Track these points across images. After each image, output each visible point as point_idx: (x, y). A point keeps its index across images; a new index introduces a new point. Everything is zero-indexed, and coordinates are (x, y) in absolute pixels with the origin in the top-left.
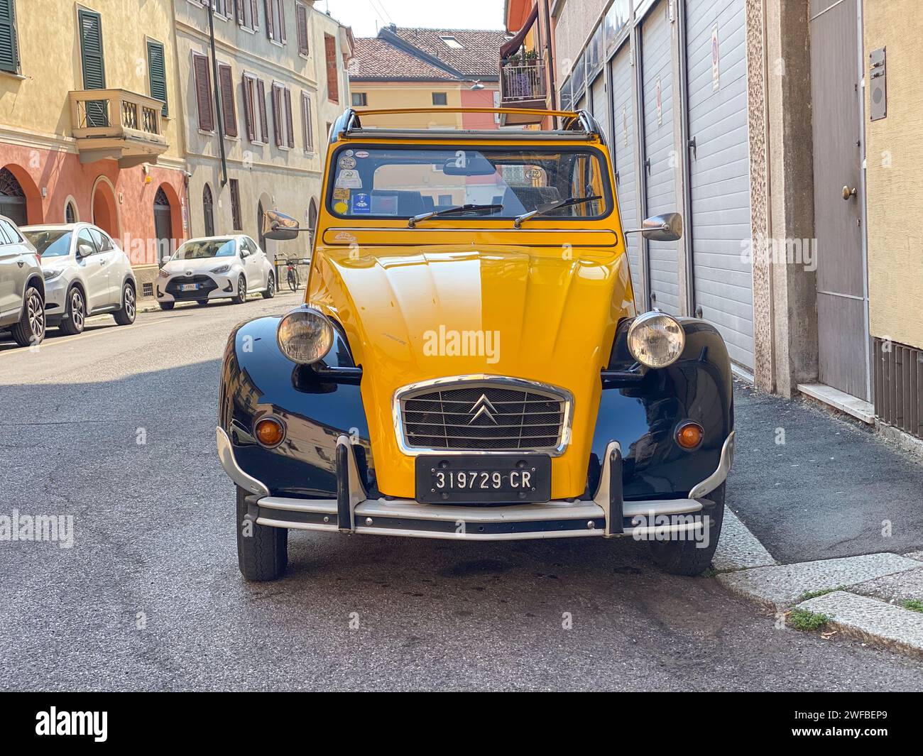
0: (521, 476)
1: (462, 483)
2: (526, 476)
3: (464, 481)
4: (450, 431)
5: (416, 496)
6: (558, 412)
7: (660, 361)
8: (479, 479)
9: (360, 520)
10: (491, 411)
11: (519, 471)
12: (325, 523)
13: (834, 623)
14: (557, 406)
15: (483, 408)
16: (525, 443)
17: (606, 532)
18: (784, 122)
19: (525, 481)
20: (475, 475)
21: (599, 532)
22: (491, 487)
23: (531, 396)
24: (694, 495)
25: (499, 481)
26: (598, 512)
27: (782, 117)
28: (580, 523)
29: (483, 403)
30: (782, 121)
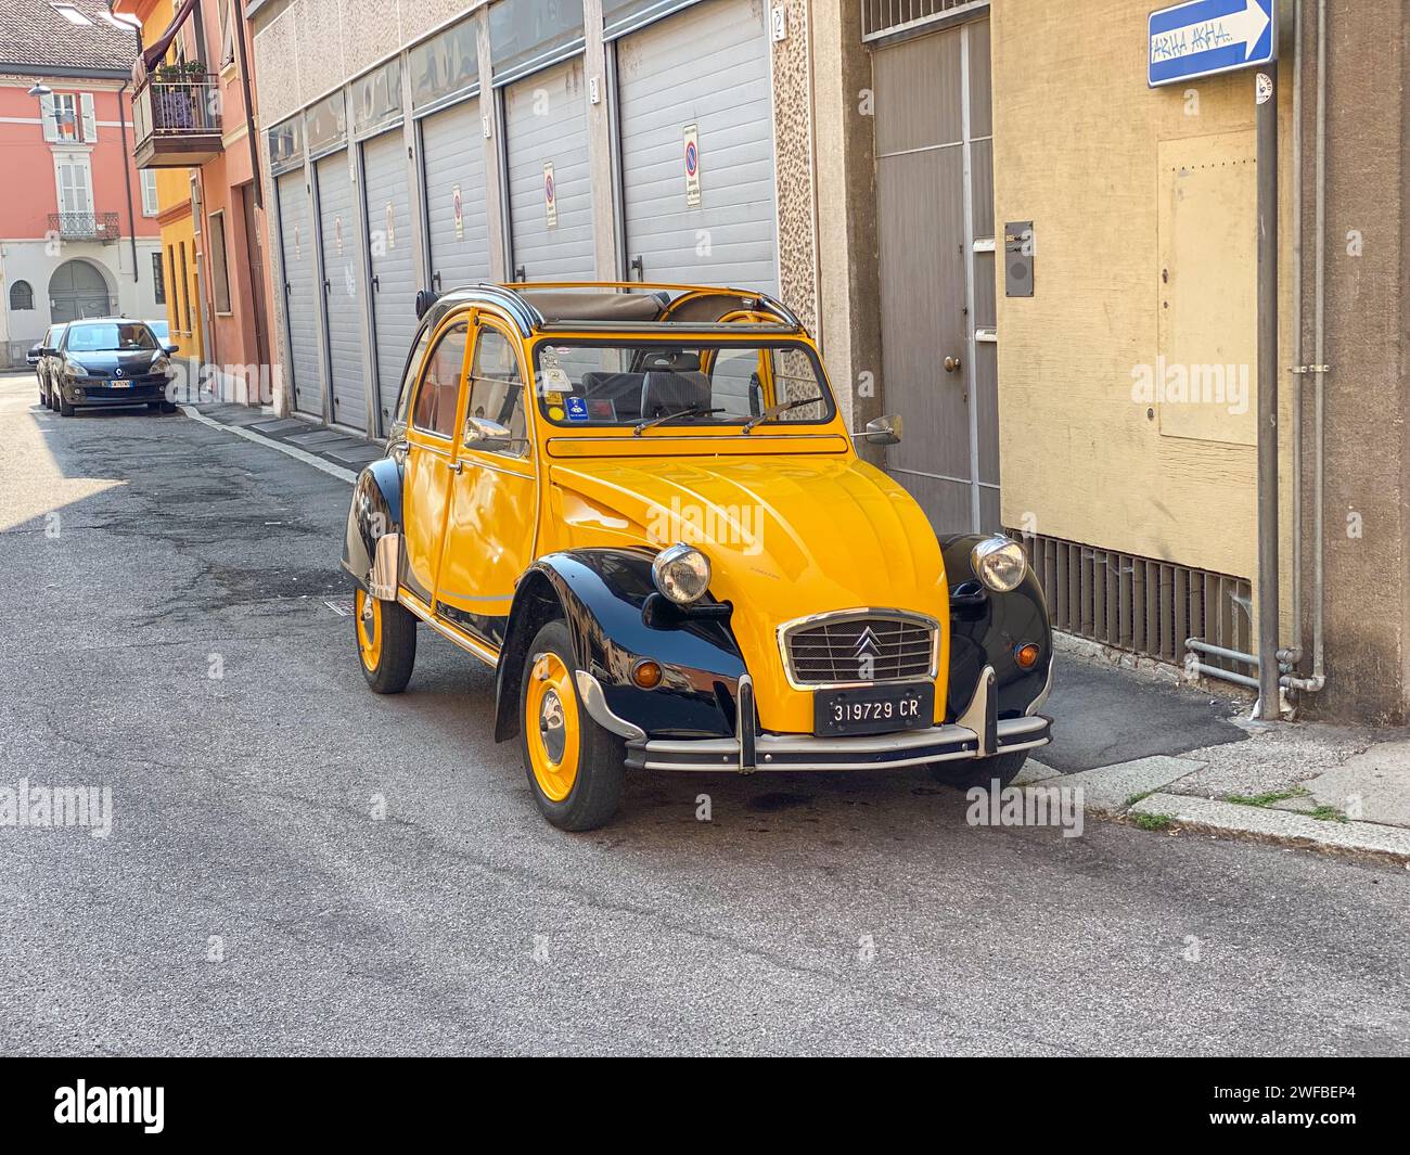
0: (909, 704)
1: (858, 715)
2: (914, 704)
3: (860, 712)
4: (838, 664)
5: (815, 729)
6: (927, 640)
7: (1008, 584)
8: (873, 710)
9: (761, 757)
10: (876, 642)
11: (908, 699)
12: (724, 763)
13: (1177, 821)
14: (926, 634)
15: (868, 639)
16: (905, 672)
17: (981, 753)
18: (849, 274)
19: (913, 708)
20: (870, 705)
21: (971, 753)
22: (883, 717)
23: (907, 626)
24: (1029, 713)
25: (890, 710)
26: (970, 735)
27: (846, 267)
28: (955, 746)
29: (868, 635)
30: (847, 272)
